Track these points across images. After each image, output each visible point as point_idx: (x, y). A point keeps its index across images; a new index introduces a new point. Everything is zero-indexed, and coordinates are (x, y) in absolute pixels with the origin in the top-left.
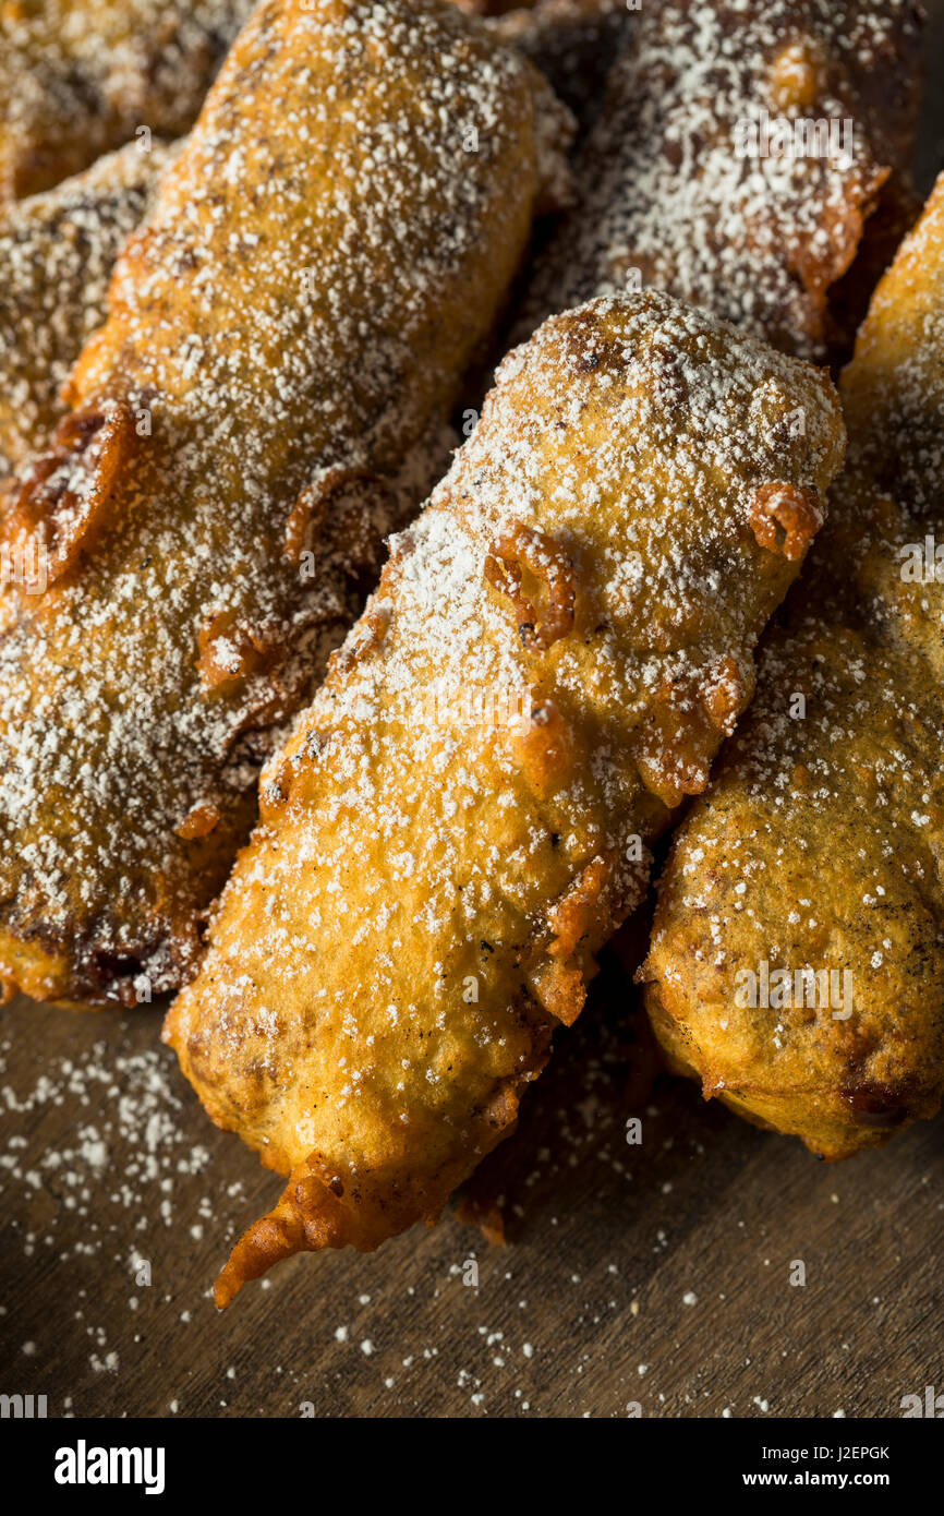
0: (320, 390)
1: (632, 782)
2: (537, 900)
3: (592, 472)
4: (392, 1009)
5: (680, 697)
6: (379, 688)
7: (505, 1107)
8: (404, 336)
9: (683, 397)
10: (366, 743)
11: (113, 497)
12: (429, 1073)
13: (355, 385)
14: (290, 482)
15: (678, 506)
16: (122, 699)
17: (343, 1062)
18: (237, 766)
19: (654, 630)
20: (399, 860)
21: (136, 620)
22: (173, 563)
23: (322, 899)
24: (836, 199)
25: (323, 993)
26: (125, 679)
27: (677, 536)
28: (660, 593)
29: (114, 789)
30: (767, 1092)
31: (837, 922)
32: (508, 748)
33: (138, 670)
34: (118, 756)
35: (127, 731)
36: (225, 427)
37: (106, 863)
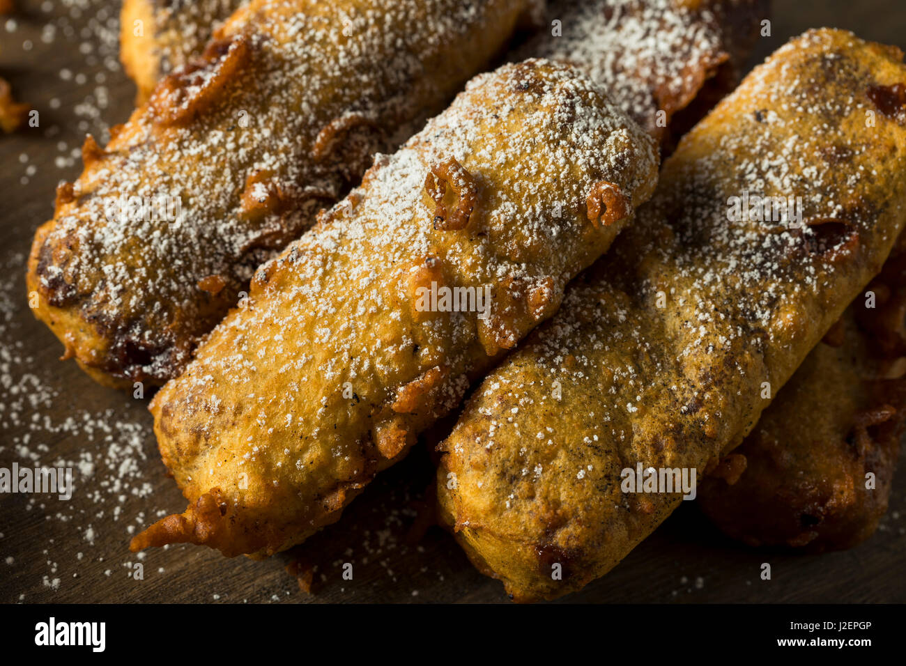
0: (364, 68)
1: (471, 331)
2: (394, 380)
3: (505, 146)
4: (289, 417)
5: (515, 288)
6: (342, 235)
7: (336, 500)
8: (421, 57)
9: (571, 120)
10: (325, 262)
11: (224, 87)
12: (298, 462)
13: (384, 74)
14: (329, 113)
15: (548, 180)
16: (191, 201)
17: (250, 438)
18: (245, 265)
19: (512, 245)
20: (322, 332)
21: (215, 159)
22: (246, 133)
23: (269, 343)
24: (693, 62)
25: (252, 395)
26: (197, 190)
27: (542, 197)
28: (522, 226)
29: (169, 251)
30: (493, 534)
31: (565, 446)
32: (406, 284)
33: (206, 188)
34: (178, 232)
35: (188, 220)
36: (302, 68)
37: (151, 290)
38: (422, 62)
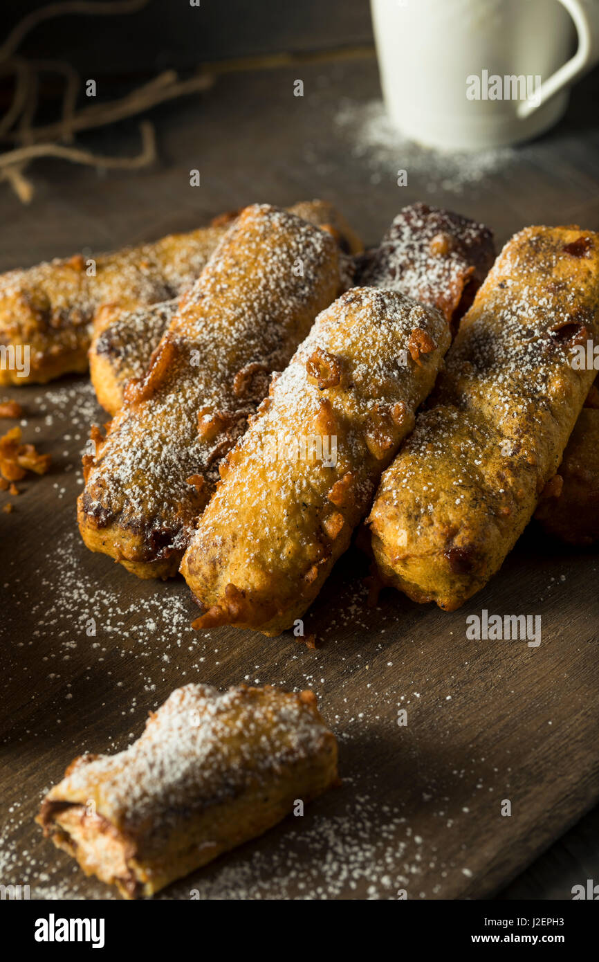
0: (250, 336)
1: (363, 447)
2: (324, 487)
3: (349, 335)
4: (267, 529)
5: (381, 411)
6: (266, 422)
7: (313, 574)
8: (284, 324)
9: (384, 307)
10: (260, 438)
11: (167, 371)
12: (281, 555)
13: (264, 338)
14: (236, 367)
15: (381, 345)
16: (167, 440)
17: (247, 550)
18: (213, 472)
19: (372, 387)
20: (271, 475)
21: (174, 411)
22: (189, 390)
23: (241, 494)
24: (454, 278)
25: (240, 526)
26: (169, 433)
27: (381, 356)
28: (374, 375)
29: (163, 472)
30: (415, 556)
31: (442, 490)
32: (314, 427)
33: (174, 429)
34: (165, 460)
35: (169, 452)
36: (212, 346)
37: (158, 496)
38: (285, 327)
